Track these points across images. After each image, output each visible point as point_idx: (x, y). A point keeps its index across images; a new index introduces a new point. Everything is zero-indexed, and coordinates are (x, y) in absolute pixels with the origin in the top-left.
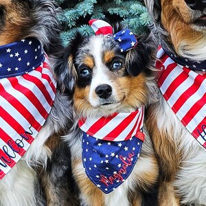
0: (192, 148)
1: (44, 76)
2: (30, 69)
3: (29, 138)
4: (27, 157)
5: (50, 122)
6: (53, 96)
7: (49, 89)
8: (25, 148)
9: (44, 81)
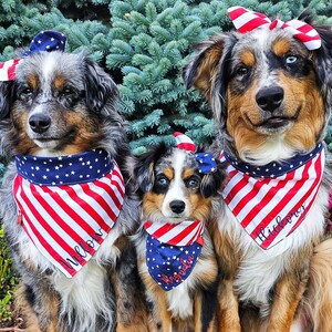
0: (250, 248)
1: (113, 182)
2: (100, 176)
3: (98, 239)
4: (97, 256)
5: (118, 225)
6: (121, 201)
7: (118, 195)
8: (95, 249)
9: (114, 187)
